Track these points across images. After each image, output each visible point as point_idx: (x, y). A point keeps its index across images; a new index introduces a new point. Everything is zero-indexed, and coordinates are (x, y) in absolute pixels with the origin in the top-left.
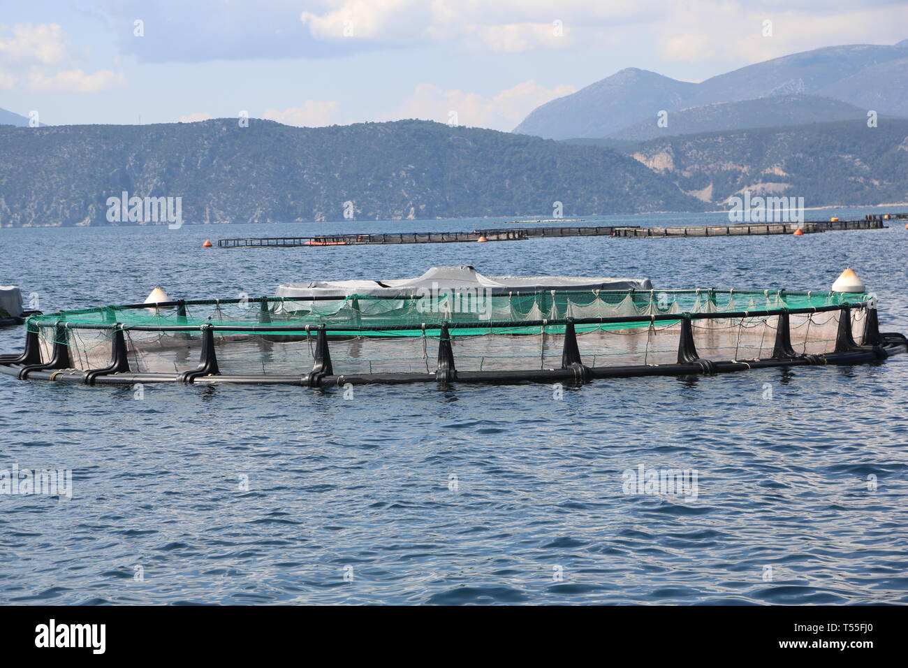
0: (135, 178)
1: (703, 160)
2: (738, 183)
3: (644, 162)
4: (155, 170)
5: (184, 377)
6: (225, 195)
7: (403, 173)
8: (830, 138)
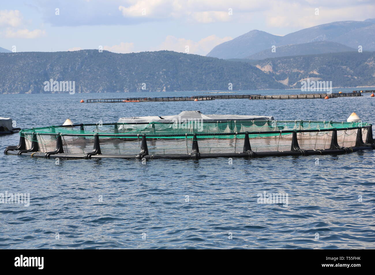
0: (50, 74)
1: (285, 68)
2: (299, 77)
3: (260, 69)
4: (58, 71)
5: (87, 155)
6: (87, 81)
7: (161, 73)
8: (337, 59)
